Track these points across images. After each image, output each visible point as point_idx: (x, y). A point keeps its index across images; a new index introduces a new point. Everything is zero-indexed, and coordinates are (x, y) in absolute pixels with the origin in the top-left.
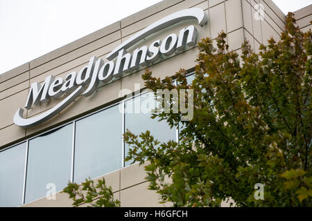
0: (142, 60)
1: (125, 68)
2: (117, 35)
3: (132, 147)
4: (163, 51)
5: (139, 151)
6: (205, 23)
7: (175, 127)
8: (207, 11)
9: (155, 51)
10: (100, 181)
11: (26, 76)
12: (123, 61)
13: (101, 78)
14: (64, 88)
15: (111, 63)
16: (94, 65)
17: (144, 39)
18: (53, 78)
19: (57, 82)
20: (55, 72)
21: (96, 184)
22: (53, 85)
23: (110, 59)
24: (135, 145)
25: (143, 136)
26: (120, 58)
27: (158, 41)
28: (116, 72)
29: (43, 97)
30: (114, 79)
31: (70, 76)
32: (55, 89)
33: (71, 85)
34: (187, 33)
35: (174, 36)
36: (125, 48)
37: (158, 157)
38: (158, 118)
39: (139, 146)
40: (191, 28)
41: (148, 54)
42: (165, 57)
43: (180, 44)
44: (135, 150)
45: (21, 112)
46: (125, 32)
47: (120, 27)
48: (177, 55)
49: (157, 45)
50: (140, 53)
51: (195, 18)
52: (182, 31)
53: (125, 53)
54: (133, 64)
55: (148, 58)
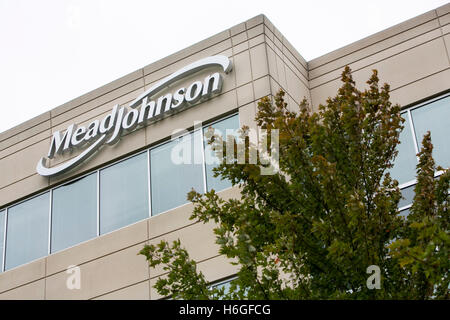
0: (167, 108)
1: (150, 116)
2: (140, 83)
3: (197, 205)
4: (189, 99)
5: (204, 209)
6: (230, 71)
7: (237, 185)
8: (232, 59)
9: (180, 99)
10: (175, 242)
11: (47, 125)
12: (148, 109)
13: (125, 126)
14: (87, 137)
15: (135, 111)
16: (118, 113)
17: (168, 86)
18: (76, 126)
19: (80, 130)
20: (77, 121)
21: (171, 245)
22: (76, 134)
23: (133, 107)
24: (199, 203)
25: (208, 195)
26: (144, 106)
27: (183, 89)
28: (141, 120)
29: (66, 146)
30: (138, 127)
31: (93, 125)
32: (78, 138)
33: (94, 134)
34: (212, 80)
35: (199, 84)
36: (149, 95)
37: (222, 215)
38: (220, 176)
39: (204, 204)
40: (216, 76)
41: (173, 101)
42: (190, 105)
43: (205, 92)
44: (200, 209)
45: (44, 161)
46: (148, 79)
47: (143, 74)
48: (203, 102)
49: (181, 92)
50: (165, 101)
51: (220, 65)
52: (208, 79)
53: (149, 101)
54: (158, 112)
55: (173, 106)
